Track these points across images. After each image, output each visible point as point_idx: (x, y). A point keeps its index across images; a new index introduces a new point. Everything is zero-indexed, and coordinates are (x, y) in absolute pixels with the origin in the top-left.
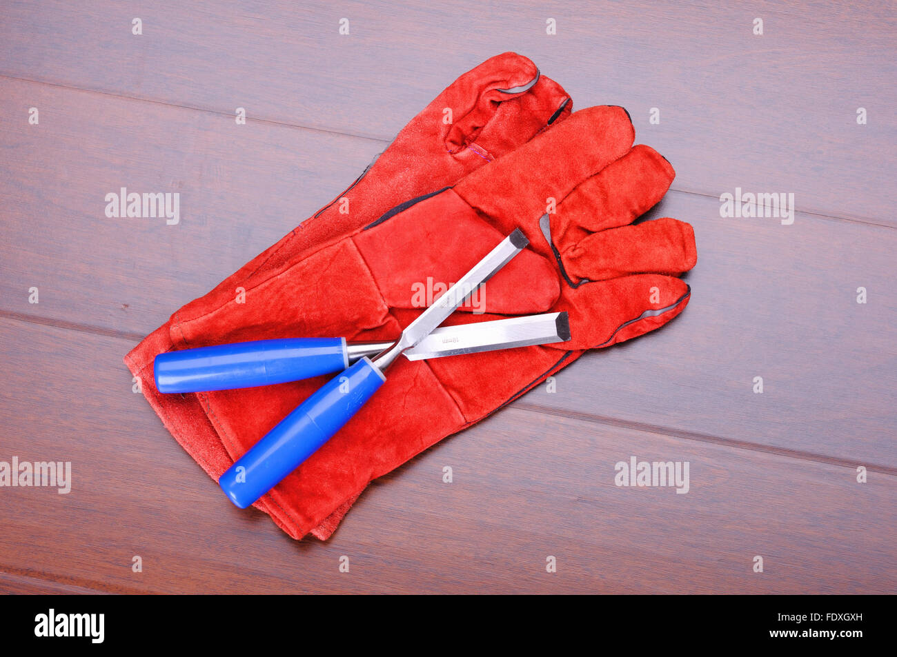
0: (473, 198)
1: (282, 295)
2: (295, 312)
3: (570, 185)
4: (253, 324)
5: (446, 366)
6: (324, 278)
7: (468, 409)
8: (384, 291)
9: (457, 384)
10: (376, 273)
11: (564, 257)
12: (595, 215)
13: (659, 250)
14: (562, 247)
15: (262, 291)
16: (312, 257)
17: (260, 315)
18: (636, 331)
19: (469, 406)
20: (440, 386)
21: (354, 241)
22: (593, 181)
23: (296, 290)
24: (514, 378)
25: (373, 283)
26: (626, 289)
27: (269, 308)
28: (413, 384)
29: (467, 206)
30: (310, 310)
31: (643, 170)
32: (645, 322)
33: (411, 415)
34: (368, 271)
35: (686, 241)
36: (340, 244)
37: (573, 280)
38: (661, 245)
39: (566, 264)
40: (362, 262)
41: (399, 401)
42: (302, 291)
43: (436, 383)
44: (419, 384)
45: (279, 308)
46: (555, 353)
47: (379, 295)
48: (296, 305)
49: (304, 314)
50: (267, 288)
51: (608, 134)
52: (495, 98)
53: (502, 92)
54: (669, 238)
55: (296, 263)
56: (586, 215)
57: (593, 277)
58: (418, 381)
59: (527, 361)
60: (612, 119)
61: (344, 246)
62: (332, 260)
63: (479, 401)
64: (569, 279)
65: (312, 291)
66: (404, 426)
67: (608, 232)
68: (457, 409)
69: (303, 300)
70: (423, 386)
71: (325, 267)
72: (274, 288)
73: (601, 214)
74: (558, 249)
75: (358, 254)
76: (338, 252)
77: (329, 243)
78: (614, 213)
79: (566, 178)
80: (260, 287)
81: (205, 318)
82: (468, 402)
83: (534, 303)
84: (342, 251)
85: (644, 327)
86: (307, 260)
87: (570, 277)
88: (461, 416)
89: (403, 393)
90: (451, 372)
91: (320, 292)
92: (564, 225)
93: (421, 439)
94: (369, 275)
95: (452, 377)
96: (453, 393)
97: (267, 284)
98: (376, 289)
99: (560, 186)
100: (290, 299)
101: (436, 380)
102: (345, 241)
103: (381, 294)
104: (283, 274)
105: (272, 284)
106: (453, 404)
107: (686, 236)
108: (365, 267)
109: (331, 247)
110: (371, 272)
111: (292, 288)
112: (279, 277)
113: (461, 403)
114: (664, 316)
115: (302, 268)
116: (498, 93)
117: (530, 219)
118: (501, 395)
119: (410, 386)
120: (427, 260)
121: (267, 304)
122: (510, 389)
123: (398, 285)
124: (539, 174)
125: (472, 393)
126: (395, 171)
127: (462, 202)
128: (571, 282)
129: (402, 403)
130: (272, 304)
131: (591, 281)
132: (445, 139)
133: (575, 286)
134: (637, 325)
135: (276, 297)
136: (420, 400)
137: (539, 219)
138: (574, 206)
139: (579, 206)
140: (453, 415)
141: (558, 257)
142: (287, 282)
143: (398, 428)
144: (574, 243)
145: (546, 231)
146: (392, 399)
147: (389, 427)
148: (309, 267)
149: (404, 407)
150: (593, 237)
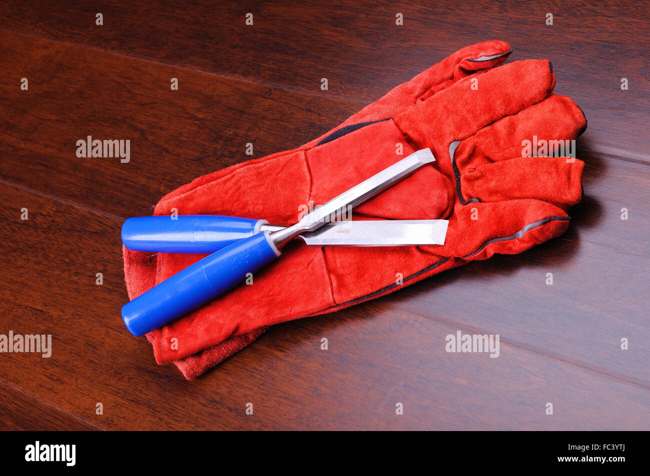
0: (404, 125)
1: (239, 188)
2: (246, 204)
3: (484, 118)
4: (214, 210)
5: (337, 255)
6: (275, 180)
7: (339, 291)
8: (313, 193)
9: (341, 271)
10: (315, 181)
11: (462, 177)
12: (497, 144)
13: (544, 177)
14: (462, 170)
15: (225, 182)
16: (270, 161)
17: (219, 203)
18: (507, 248)
19: (341, 288)
20: (325, 270)
21: (305, 154)
22: (507, 118)
23: (250, 185)
24: (388, 272)
25: (309, 187)
26: (505, 207)
27: (226, 198)
28: (306, 266)
29: (398, 131)
30: (257, 204)
31: (552, 111)
32: (517, 240)
33: (293, 289)
34: (308, 178)
35: (573, 172)
36: (294, 154)
37: (465, 198)
38: (546, 172)
39: (463, 184)
40: (306, 169)
41: (289, 278)
42: (255, 187)
43: (323, 267)
44: (310, 267)
45: (235, 199)
46: (429, 257)
47: (308, 195)
48: (248, 199)
49: (252, 207)
50: (229, 180)
51: (527, 77)
52: (463, 65)
53: (470, 61)
54: (557, 168)
55: (255, 163)
56: (490, 142)
57: (484, 198)
58: (311, 265)
59: (403, 260)
60: (533, 65)
61: (297, 156)
62: (285, 166)
63: (351, 287)
64: (462, 196)
65: (263, 189)
66: (284, 297)
67: (507, 162)
68: (330, 289)
69: (254, 195)
70: (313, 269)
71: (278, 170)
72: (233, 181)
73: (503, 143)
74: (460, 170)
75: (305, 162)
76: (291, 160)
77: (286, 152)
79: (481, 110)
80: (223, 179)
81: (178, 197)
82: (342, 285)
83: (422, 211)
84: (294, 159)
85: (515, 245)
86: (264, 162)
87: (463, 195)
88: (331, 295)
89: (295, 272)
90: (339, 261)
91: (269, 190)
92: (468, 149)
93: (292, 308)
94: (309, 180)
95: (339, 265)
96: (333, 278)
97: (229, 176)
98: (308, 191)
99: (475, 118)
100: (244, 192)
102: (299, 152)
103: (310, 195)
104: (242, 169)
105: (233, 176)
106: (329, 285)
107: (573, 168)
108: (307, 174)
109: (287, 156)
110: (311, 180)
111: (248, 183)
112: (238, 170)
113: (335, 284)
114: (531, 232)
115: (260, 167)
116: (467, 61)
117: (442, 143)
118: (371, 285)
119: (302, 268)
120: (352, 169)
121: (226, 193)
122: (380, 281)
123: (325, 189)
124: (459, 106)
125: (349, 280)
126: (366, 115)
127: (394, 127)
128: (463, 199)
129: (291, 279)
130: (230, 194)
131: (480, 201)
132: (417, 97)
133: (464, 203)
134: (509, 243)
135: (234, 189)
136: (304, 278)
137: (450, 144)
138: (481, 134)
139: (485, 134)
140: (325, 294)
141: (457, 177)
142: (244, 177)
143: (279, 298)
144: (474, 167)
145: (452, 152)
146: (285, 276)
147: (272, 296)
148: (265, 168)
149: (290, 282)
150: (493, 165)
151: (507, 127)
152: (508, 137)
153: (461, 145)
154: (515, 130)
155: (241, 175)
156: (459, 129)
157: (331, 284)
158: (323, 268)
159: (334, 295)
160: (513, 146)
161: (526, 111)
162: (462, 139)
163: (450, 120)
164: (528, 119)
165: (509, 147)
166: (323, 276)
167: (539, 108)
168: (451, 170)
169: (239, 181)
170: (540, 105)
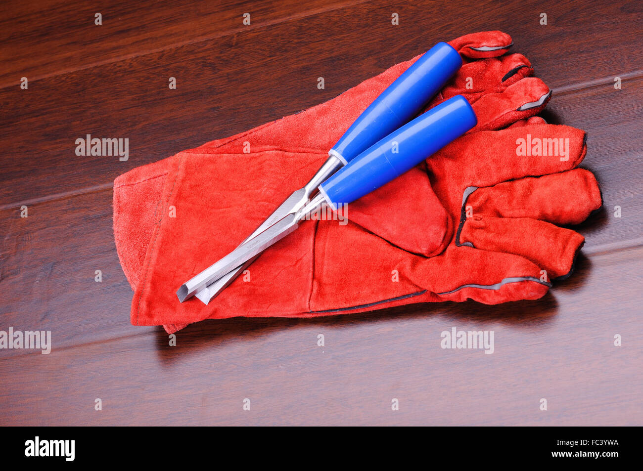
1: (262, 168)
2: (261, 185)
3: (506, 172)
6: (297, 173)
7: (317, 299)
9: (325, 280)
11: (467, 222)
12: (510, 202)
14: (470, 216)
15: (252, 158)
16: (299, 154)
19: (319, 297)
20: (311, 274)
22: (528, 180)
23: (271, 170)
27: (247, 174)
28: (294, 263)
30: (271, 188)
31: (571, 184)
33: (276, 285)
39: (465, 228)
41: (275, 271)
42: (276, 173)
44: (297, 266)
45: (254, 177)
48: (265, 181)
49: (265, 189)
50: (256, 158)
55: (285, 151)
56: (504, 198)
57: (478, 245)
58: (299, 263)
59: (383, 283)
62: (311, 163)
64: (459, 239)
65: (283, 177)
66: (266, 291)
68: (309, 295)
69: (272, 179)
70: (300, 269)
71: (303, 165)
72: (259, 160)
73: (516, 202)
77: (317, 151)
78: (528, 206)
79: (505, 163)
82: (321, 294)
86: (294, 153)
87: (461, 238)
88: (308, 300)
89: (283, 267)
91: (287, 179)
92: (482, 198)
95: (324, 273)
96: (315, 283)
99: (499, 169)
100: (264, 174)
101: (311, 269)
104: (271, 151)
105: (261, 156)
106: (309, 290)
111: (271, 166)
112: (267, 152)
113: (315, 291)
115: (287, 157)
117: (459, 184)
119: (290, 264)
121: (248, 169)
122: (355, 299)
125: (328, 290)
128: (459, 242)
129: (277, 273)
131: (474, 246)
133: (459, 245)
134: (485, 292)
135: (258, 167)
136: (290, 278)
137: (467, 187)
138: (498, 188)
139: (502, 189)
140: (303, 298)
141: (462, 220)
142: (270, 160)
143: (260, 290)
144: (481, 217)
145: (465, 196)
146: (272, 267)
147: (254, 285)
148: (292, 159)
149: (275, 277)
150: (500, 219)
151: (525, 188)
152: (522, 198)
153: (477, 192)
154: (531, 193)
155: (267, 157)
156: (479, 175)
157: (312, 290)
158: (309, 271)
159: (311, 301)
160: (524, 208)
161: (548, 178)
162: (479, 187)
163: (474, 164)
164: (546, 185)
165: (519, 209)
166: (307, 281)
167: (561, 177)
168: (458, 213)
169: (264, 162)
170: (562, 175)
